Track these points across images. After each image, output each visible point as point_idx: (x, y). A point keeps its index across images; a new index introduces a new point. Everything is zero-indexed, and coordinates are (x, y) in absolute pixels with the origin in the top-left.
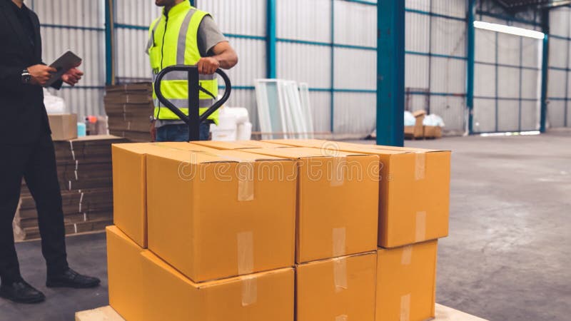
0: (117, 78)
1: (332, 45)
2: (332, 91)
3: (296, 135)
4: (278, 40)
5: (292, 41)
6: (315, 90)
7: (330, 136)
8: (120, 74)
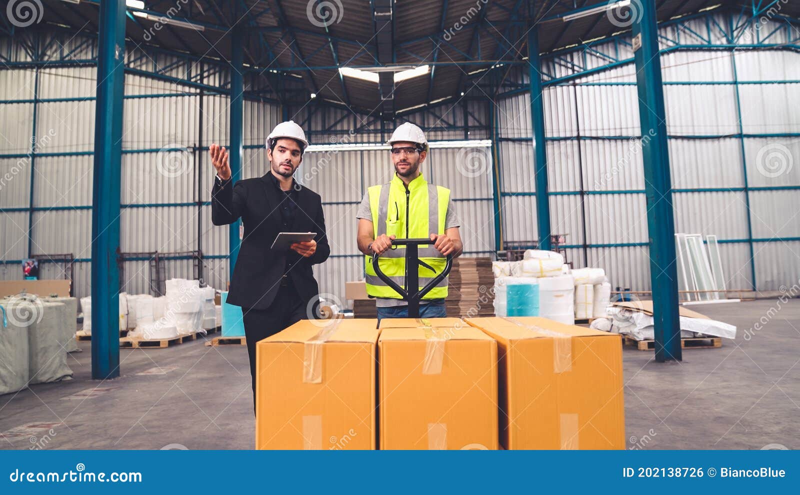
0: (506, 242)
1: (746, 190)
2: (750, 241)
3: (703, 294)
4: (675, 191)
5: (693, 191)
6: (727, 242)
7: (752, 295)
8: (509, 239)
